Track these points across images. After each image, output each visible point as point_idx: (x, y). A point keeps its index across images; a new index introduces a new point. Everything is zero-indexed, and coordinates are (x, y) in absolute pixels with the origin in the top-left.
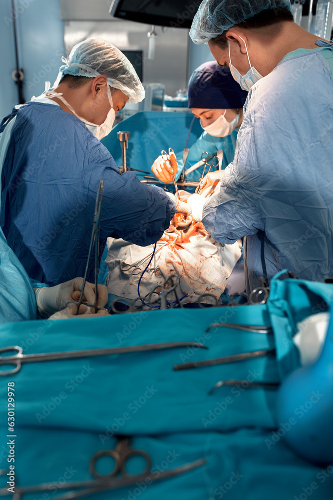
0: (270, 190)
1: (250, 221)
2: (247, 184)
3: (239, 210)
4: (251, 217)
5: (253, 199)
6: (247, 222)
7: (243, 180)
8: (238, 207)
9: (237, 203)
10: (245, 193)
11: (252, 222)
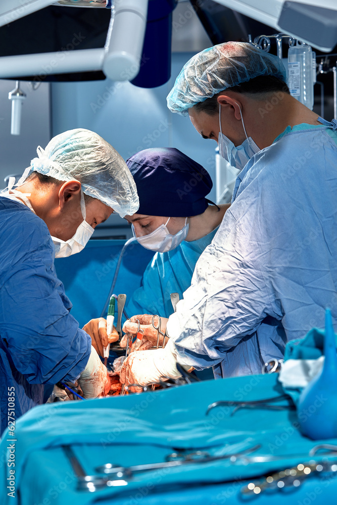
0: (284, 265)
1: (261, 305)
2: (255, 261)
3: (243, 296)
4: (261, 301)
5: (263, 279)
6: (256, 308)
7: (248, 257)
8: (241, 292)
9: (238, 288)
10: (251, 273)
11: (264, 307)
